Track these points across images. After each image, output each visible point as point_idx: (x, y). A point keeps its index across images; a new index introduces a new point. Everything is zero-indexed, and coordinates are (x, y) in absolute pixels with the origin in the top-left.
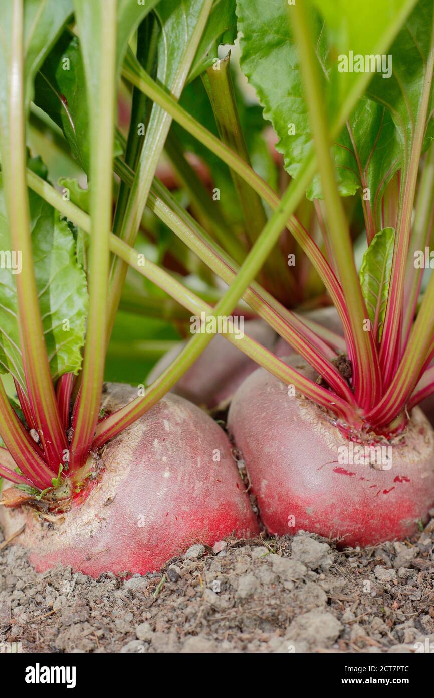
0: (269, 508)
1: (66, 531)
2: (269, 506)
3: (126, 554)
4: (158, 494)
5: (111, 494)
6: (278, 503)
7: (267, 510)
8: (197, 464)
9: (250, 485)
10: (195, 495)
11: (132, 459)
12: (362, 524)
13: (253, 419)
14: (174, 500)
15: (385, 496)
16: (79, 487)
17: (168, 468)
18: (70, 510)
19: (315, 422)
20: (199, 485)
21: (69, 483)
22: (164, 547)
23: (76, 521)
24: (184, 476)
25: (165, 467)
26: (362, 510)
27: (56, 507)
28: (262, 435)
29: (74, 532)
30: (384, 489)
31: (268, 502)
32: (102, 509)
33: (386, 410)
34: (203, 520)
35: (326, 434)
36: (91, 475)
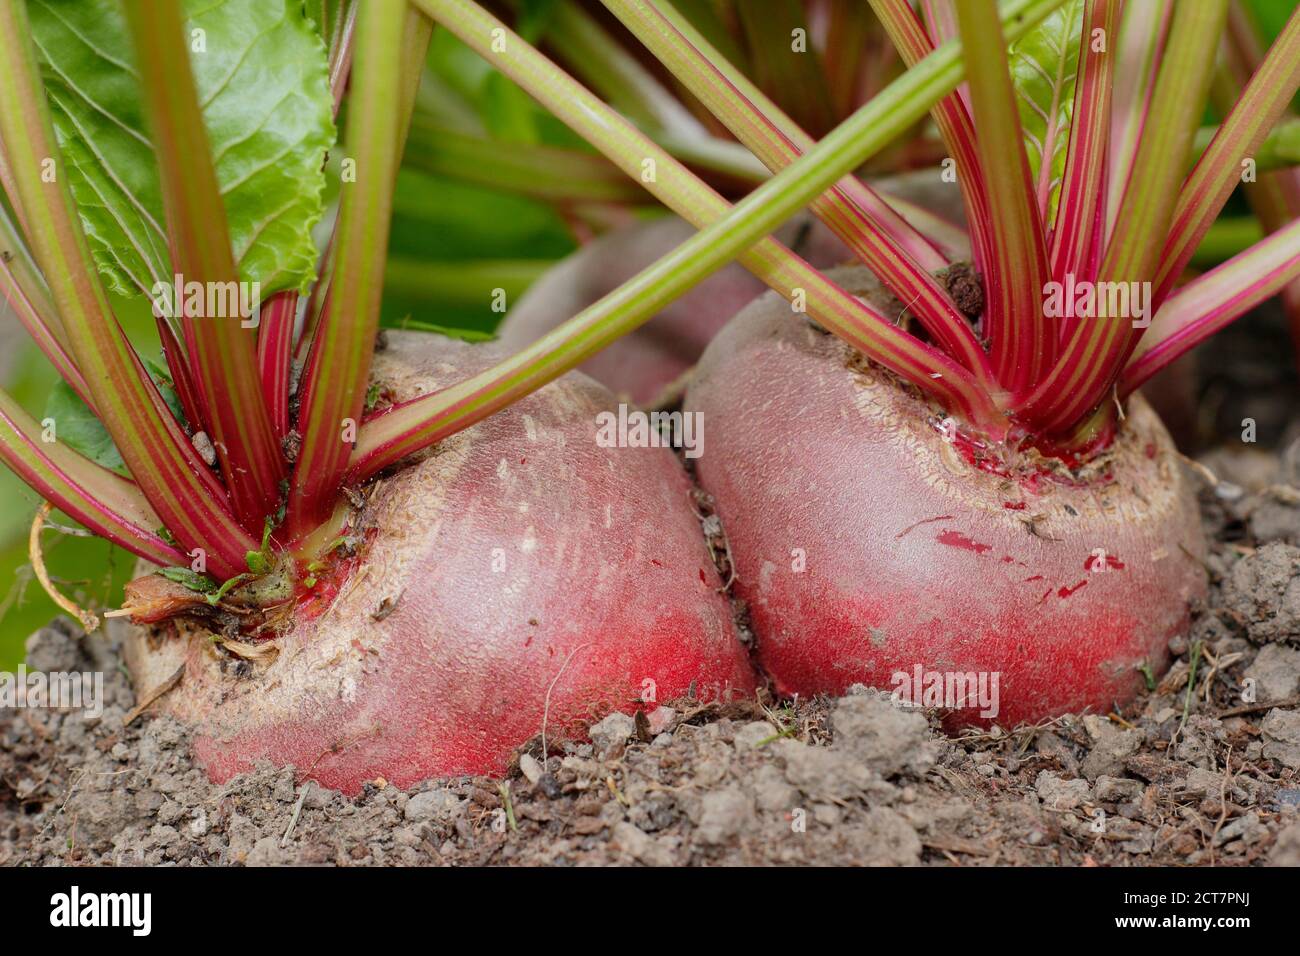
0: (778, 632)
1: (280, 682)
2: (779, 625)
3: (428, 738)
4: (507, 590)
5: (392, 591)
6: (801, 618)
7: (773, 637)
8: (601, 519)
9: (734, 576)
10: (596, 596)
11: (443, 507)
12: (1005, 671)
13: (742, 417)
14: (547, 607)
15: (1064, 603)
16: (312, 575)
17: (531, 529)
18: (290, 631)
19: (894, 421)
20: (607, 570)
21: (289, 564)
22: (522, 722)
23: (305, 658)
24: (570, 547)
25: (525, 527)
26: (1006, 635)
27: (257, 624)
28: (763, 453)
29: (299, 683)
30: (1061, 585)
31: (778, 616)
32: (368, 628)
33: (1065, 392)
34: (616, 657)
35: (919, 450)
36: (344, 545)
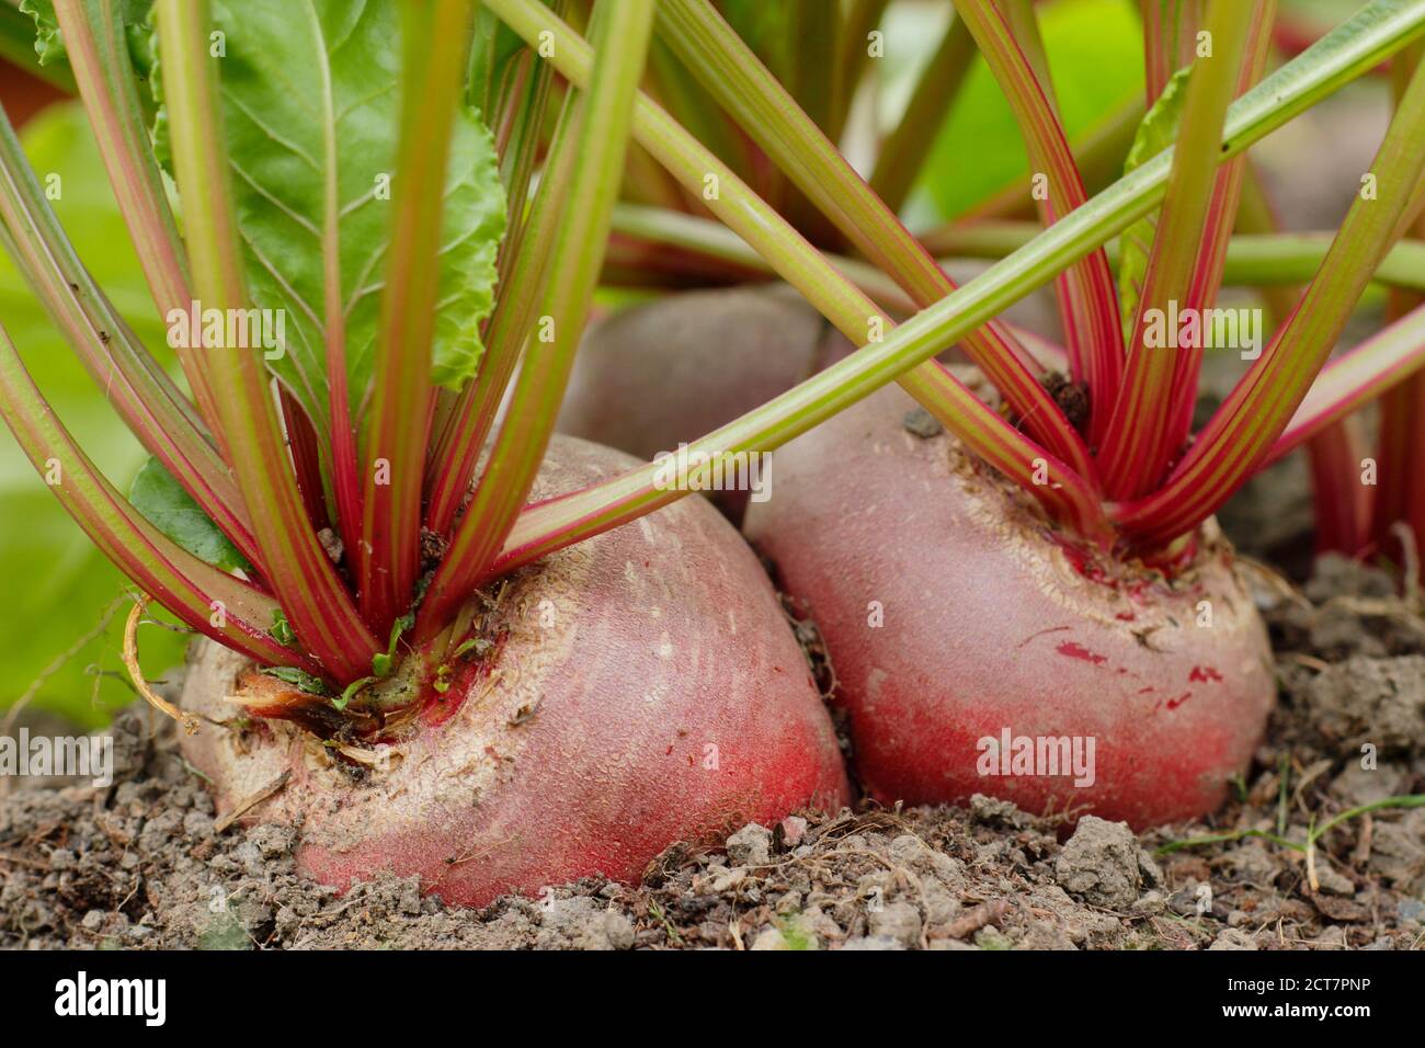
0: (885, 740)
1: (406, 790)
2: (886, 734)
3: (561, 849)
4: (648, 698)
5: (529, 698)
6: (913, 727)
7: (877, 745)
8: (727, 626)
9: (835, 683)
10: (732, 704)
11: (576, 611)
12: (1116, 782)
13: (842, 521)
14: (687, 715)
15: (1171, 715)
16: (440, 679)
17: (665, 635)
18: (414, 738)
19: (1006, 530)
20: (738, 678)
21: (418, 668)
22: (658, 833)
23: (434, 765)
24: (703, 655)
25: (660, 632)
26: (1119, 746)
27: (373, 729)
28: (871, 559)
29: (428, 791)
30: (1169, 697)
31: (886, 725)
32: (503, 734)
33: (1176, 513)
34: (751, 767)
35: (1033, 560)
36: (474, 649)
